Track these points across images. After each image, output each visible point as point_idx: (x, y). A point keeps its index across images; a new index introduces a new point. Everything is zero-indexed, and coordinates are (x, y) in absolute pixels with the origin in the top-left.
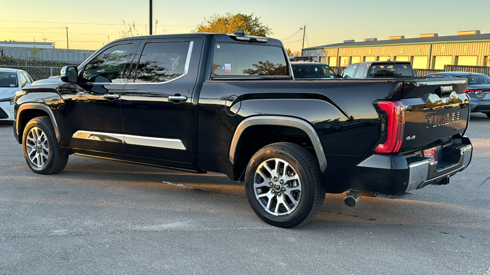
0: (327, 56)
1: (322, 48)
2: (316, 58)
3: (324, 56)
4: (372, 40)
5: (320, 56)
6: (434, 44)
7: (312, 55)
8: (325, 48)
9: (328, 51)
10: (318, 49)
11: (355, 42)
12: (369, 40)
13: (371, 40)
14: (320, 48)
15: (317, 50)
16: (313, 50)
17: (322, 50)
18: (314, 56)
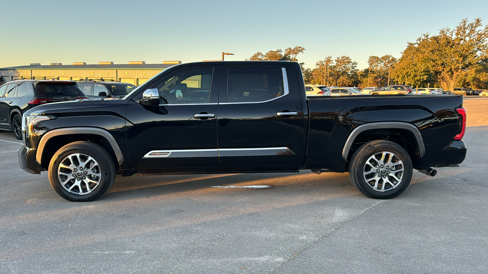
0: (19, 76)
1: (14, 69)
2: (9, 77)
3: (17, 76)
4: (58, 64)
5: (12, 76)
6: (119, 69)
7: (3, 75)
8: (17, 69)
9: (20, 72)
10: (10, 70)
11: (41, 65)
12: (55, 64)
13: (56, 64)
14: (12, 69)
15: (8, 71)
16: (4, 71)
17: (13, 70)
18: (6, 75)
